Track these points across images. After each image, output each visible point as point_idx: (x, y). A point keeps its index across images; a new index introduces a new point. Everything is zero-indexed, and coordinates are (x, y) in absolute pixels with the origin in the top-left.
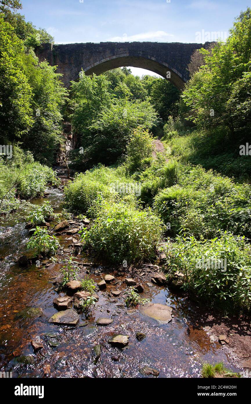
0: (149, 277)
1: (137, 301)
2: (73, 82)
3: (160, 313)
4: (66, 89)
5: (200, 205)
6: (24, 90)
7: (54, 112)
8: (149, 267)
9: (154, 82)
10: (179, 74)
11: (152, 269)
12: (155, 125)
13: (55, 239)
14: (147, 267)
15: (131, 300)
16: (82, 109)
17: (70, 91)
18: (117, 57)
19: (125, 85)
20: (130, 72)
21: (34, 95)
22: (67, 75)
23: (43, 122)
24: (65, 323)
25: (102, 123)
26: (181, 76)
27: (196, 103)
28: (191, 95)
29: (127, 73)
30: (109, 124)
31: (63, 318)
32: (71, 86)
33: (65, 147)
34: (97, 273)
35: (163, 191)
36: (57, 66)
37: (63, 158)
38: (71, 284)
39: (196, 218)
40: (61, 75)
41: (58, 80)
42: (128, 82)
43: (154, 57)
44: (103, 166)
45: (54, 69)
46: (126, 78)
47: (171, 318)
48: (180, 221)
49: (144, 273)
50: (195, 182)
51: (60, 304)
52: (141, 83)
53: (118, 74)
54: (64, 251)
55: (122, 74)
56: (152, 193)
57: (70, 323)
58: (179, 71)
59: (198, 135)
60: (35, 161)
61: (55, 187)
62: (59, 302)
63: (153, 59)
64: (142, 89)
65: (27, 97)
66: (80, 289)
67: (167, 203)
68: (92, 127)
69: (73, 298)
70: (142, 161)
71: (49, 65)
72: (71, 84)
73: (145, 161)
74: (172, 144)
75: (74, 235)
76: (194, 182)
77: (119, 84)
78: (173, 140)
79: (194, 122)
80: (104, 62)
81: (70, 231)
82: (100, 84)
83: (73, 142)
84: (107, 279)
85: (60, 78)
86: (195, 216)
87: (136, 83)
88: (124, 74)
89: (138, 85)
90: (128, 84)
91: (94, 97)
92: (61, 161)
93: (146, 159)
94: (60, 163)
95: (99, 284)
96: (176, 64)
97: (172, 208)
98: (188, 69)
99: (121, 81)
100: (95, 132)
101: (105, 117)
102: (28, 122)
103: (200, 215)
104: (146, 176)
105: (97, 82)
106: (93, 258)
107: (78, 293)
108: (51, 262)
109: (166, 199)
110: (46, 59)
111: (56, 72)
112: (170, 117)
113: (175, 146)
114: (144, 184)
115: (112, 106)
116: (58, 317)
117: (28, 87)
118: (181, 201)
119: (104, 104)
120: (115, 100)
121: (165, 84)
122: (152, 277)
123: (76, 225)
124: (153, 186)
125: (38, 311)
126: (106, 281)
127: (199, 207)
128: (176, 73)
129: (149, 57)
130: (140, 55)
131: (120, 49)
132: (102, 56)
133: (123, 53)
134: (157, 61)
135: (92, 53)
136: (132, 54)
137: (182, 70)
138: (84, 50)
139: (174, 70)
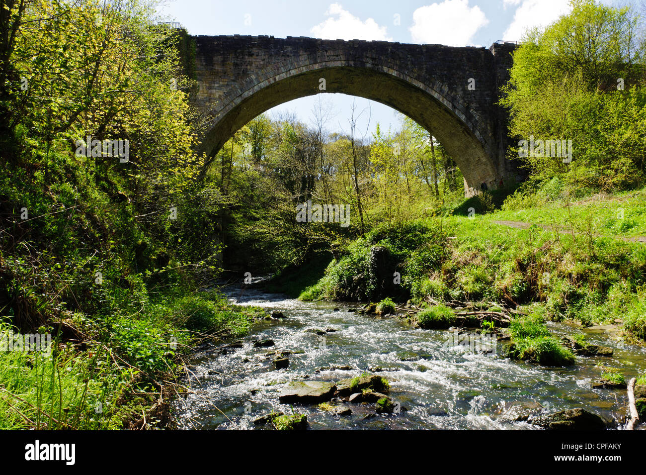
18: (322, 67)
43: (395, 70)
63: (394, 73)
80: (297, 76)
128: (441, 100)
129: (385, 69)
130: (368, 65)
131: (326, 51)
132: (292, 64)
133: (334, 60)
134: (402, 78)
135: (271, 55)
136: (352, 63)
137: (452, 95)
138: (255, 50)
139: (436, 95)
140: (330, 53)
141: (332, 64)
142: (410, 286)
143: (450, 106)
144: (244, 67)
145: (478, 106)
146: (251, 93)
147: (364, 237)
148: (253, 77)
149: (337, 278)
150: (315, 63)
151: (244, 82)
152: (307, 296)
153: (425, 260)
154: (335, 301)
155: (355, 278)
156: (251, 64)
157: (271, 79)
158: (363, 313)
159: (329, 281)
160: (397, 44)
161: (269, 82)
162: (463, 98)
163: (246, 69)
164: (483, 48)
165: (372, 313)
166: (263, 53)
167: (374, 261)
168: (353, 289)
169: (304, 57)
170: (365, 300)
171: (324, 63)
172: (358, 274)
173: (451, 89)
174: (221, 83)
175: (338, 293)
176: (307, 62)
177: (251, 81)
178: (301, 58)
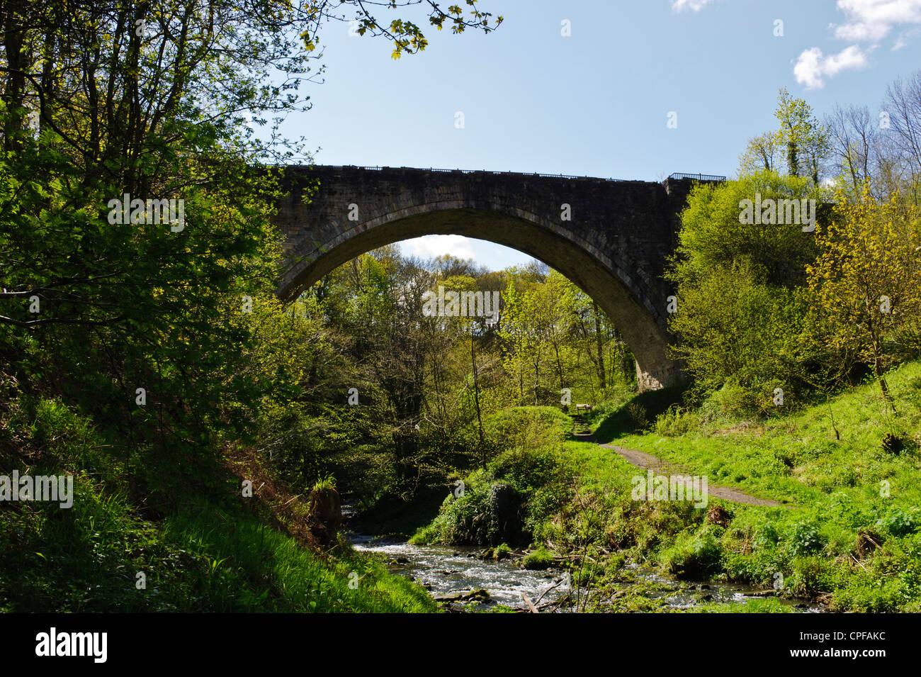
18: (432, 209)
43: (532, 213)
63: (531, 217)
80: (394, 221)
96: (593, 233)
128: (596, 255)
129: (519, 212)
130: (496, 207)
131: (438, 188)
132: (389, 205)
133: (448, 200)
134: (542, 224)
135: (360, 194)
136: (473, 204)
137: (612, 248)
138: (337, 187)
139: (590, 249)
140: (443, 190)
141: (445, 206)
142: (533, 528)
143: (609, 265)
144: (322, 210)
145: (648, 263)
146: (331, 246)
147: (486, 468)
148: (335, 224)
149: (454, 518)
150: (422, 204)
151: (322, 231)
152: (420, 540)
153: (549, 501)
154: (452, 545)
155: (476, 518)
156: (332, 205)
157: (360, 227)
158: (481, 558)
159: (445, 520)
160: (536, 176)
161: (357, 231)
162: (627, 253)
163: (326, 213)
164: (655, 184)
165: (489, 558)
166: (350, 191)
167: (496, 501)
168: (473, 532)
169: (405, 195)
170: (486, 544)
171: (434, 205)
172: (479, 513)
173: (611, 240)
174: (290, 233)
175: (456, 536)
176: (410, 203)
177: (332, 230)
178: (403, 197)
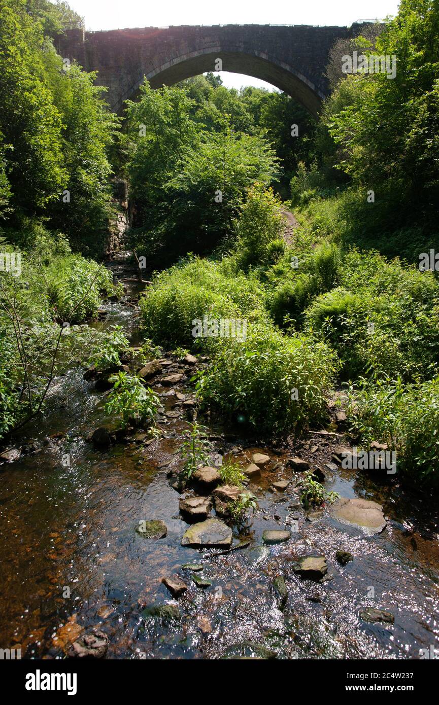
0: (326, 454)
1: (322, 496)
2: (130, 103)
3: (364, 515)
4: (116, 115)
5: (388, 321)
6: (48, 119)
7: (98, 160)
8: (323, 436)
9: (264, 100)
10: (310, 84)
11: (329, 439)
12: (276, 179)
13: (152, 394)
14: (319, 437)
15: (310, 496)
16: (146, 152)
17: (122, 119)
18: (201, 54)
19: (213, 106)
20: (220, 82)
21: (65, 127)
22: (113, 89)
23: (82, 178)
24: (210, 543)
25: (186, 178)
26: (313, 87)
27: (352, 137)
28: (343, 123)
29: (216, 82)
30: (199, 180)
31: (205, 535)
32: (126, 110)
33: (116, 225)
34: (238, 452)
35: (318, 298)
36: (97, 72)
37: (115, 246)
38: (202, 474)
39: (388, 344)
40: (104, 89)
41: (99, 99)
42: (218, 100)
43: (264, 53)
44: (197, 258)
45: (92, 78)
46: (214, 93)
47: (385, 523)
48: (359, 352)
49: (317, 447)
50: (372, 281)
51: (194, 511)
52: (241, 103)
53: (200, 85)
54: (167, 416)
55: (207, 84)
56: (297, 304)
57: (221, 542)
58: (309, 78)
59: (353, 195)
60: (72, 252)
61: (115, 299)
62: (190, 507)
63: (264, 56)
64: (243, 113)
65: (54, 131)
66: (219, 482)
67: (331, 320)
68: (169, 184)
69: (210, 498)
70: (269, 246)
71: (82, 70)
72: (126, 106)
73: (274, 246)
74: (310, 214)
75: (175, 387)
76: (370, 281)
77: (203, 104)
78: (312, 205)
79: (346, 172)
80: (179, 64)
81: (168, 378)
82: (176, 106)
83: (129, 216)
84: (258, 461)
85: (103, 95)
86: (384, 342)
87: (232, 101)
88: (211, 86)
89: (236, 106)
90: (219, 104)
91: (168, 130)
92: (111, 252)
93: (274, 242)
94: (109, 254)
95: (247, 470)
96: (303, 66)
97: (342, 329)
98: (326, 74)
99: (207, 99)
100: (174, 194)
101: (191, 166)
102: (59, 180)
103: (393, 340)
104: (279, 273)
105: (171, 100)
106: (221, 425)
107: (219, 489)
108: (150, 437)
109: (328, 313)
110: (75, 60)
111: (95, 83)
112: (301, 164)
113: (318, 217)
114: (280, 289)
115: (200, 144)
116: (196, 533)
117: (54, 111)
118: (355, 316)
119: (185, 142)
120: (204, 134)
121: (283, 103)
122: (333, 453)
123: (174, 367)
124: (297, 290)
125: (157, 525)
126: (258, 465)
127: (389, 326)
128: (305, 81)
129: (256, 53)
130: (241, 49)
131: (204, 38)
132: (174, 53)
133: (211, 47)
134: (270, 60)
135: (156, 47)
136: (226, 48)
137: (315, 76)
138: (142, 42)
139: (301, 77)
141: (209, 51)
148: (142, 69)
150: (195, 50)
151: (135, 75)
161: (156, 72)
166: (149, 45)
171: (202, 51)
173: (314, 70)
176: (187, 51)
178: (182, 47)
